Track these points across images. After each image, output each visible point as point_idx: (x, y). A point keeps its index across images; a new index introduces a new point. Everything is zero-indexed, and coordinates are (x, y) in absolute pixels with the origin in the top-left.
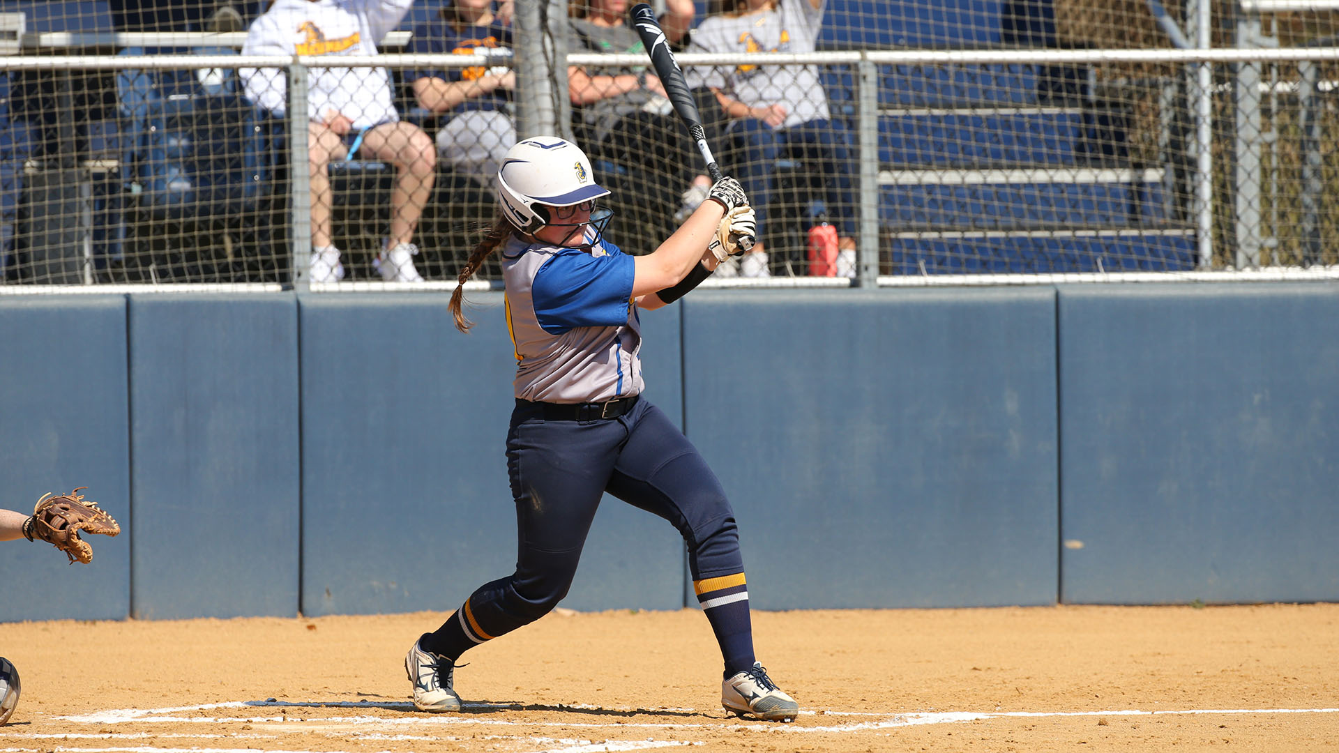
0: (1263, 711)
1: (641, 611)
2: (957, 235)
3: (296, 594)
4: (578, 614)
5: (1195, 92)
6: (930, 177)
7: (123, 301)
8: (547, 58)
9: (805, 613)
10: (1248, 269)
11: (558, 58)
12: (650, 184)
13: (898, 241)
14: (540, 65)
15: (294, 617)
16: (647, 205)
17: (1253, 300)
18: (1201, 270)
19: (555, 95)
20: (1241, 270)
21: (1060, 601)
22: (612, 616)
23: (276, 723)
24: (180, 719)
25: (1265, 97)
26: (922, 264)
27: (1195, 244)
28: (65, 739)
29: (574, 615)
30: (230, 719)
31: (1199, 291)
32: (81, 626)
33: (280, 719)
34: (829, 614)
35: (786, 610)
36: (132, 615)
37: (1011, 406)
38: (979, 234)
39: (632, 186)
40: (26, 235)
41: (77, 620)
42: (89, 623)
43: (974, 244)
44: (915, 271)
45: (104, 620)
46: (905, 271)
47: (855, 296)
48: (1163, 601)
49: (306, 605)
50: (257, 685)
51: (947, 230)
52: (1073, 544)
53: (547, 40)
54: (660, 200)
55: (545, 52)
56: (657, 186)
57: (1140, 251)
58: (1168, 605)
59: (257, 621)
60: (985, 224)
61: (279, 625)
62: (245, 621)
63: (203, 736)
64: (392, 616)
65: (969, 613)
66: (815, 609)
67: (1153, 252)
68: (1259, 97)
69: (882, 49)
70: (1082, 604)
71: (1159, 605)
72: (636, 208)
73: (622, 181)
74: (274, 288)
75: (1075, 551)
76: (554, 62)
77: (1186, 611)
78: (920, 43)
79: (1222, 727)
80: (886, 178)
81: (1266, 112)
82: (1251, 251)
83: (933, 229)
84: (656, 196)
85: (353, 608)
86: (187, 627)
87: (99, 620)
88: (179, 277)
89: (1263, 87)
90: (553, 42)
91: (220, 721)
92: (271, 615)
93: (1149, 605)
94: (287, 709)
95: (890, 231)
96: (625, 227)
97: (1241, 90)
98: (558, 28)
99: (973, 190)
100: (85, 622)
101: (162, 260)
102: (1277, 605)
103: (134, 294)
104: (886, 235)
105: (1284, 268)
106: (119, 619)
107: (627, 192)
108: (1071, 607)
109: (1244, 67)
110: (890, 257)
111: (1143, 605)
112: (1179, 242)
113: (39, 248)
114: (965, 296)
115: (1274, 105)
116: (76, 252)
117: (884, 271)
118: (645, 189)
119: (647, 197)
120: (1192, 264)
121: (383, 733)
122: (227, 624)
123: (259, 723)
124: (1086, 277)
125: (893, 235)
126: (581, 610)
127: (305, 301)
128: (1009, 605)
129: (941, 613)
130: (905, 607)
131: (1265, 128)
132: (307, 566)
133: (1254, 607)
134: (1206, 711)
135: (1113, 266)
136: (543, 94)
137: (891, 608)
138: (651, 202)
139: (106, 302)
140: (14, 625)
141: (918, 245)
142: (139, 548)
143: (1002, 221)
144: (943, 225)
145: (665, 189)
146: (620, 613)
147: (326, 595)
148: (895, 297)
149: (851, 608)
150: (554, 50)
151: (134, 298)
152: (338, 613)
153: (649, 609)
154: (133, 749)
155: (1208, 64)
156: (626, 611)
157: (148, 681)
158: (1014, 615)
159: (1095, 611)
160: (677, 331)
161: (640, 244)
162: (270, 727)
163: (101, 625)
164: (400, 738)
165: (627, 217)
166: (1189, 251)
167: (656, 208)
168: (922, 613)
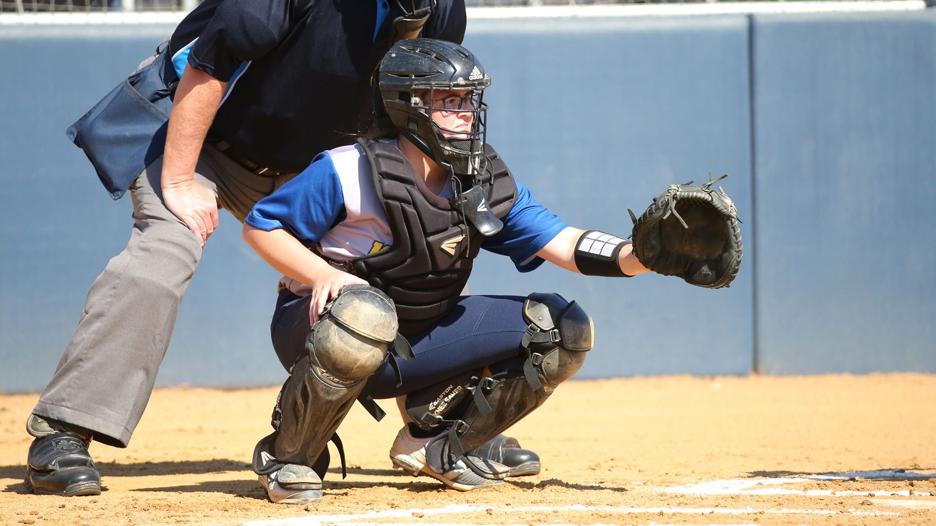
7: (745, 22)
23: (901, 497)
24: (794, 492)
28: (661, 514)
30: (849, 492)
32: (698, 382)
33: (906, 493)
36: (755, 370)
59: (897, 379)
63: (816, 511)
74: (916, 6)
86: (816, 384)
91: (838, 494)
94: (915, 482)
100: (703, 377)
103: (758, 13)
106: (741, 374)
123: (883, 497)
139: (726, 22)
151: (757, 18)
162: (893, 503)
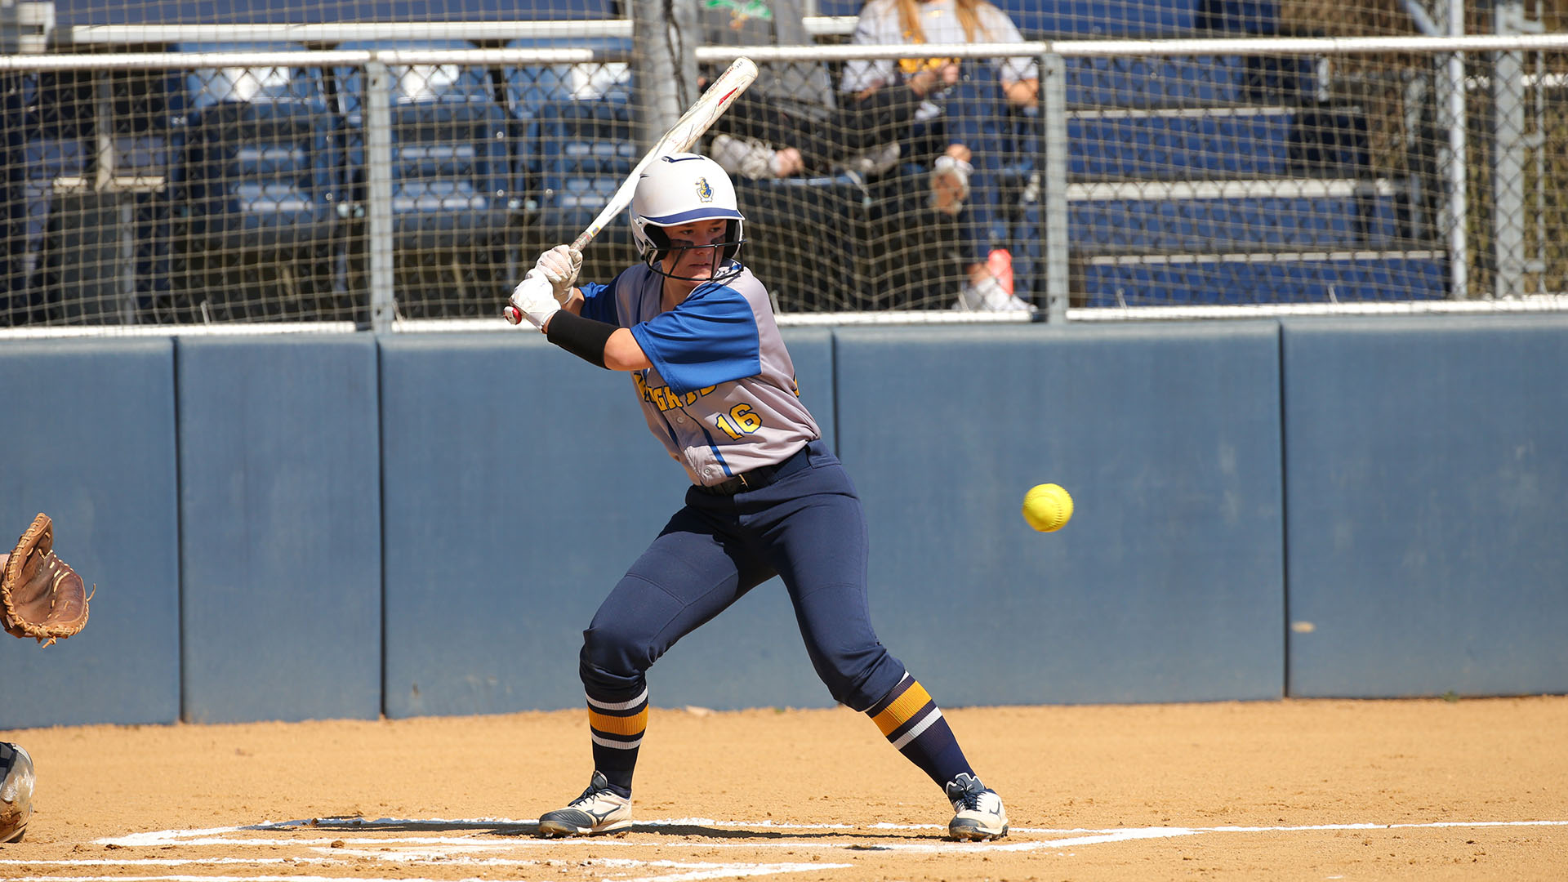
0: (1521, 823)
1: (789, 709)
2: (1161, 259)
3: (377, 692)
4: (713, 714)
5: (1446, 86)
6: (1130, 191)
7: (169, 345)
8: (672, 53)
9: (984, 711)
10: (1510, 298)
11: (686, 53)
12: (796, 202)
13: (1093, 267)
14: (664, 62)
15: (375, 719)
16: (793, 226)
17: (1514, 335)
18: (1453, 299)
19: (681, 97)
20: (1501, 299)
21: (1287, 694)
22: (754, 716)
25: (1530, 92)
26: (1120, 293)
27: (1447, 270)
29: (708, 715)
31: (1449, 325)
32: (122, 731)
34: (1011, 712)
35: (961, 707)
36: (183, 718)
37: (1227, 462)
38: (1188, 259)
39: (774, 204)
40: (56, 269)
41: (117, 724)
42: (131, 728)
43: (1183, 271)
44: (1111, 303)
45: (150, 724)
46: (1100, 303)
47: (1039, 333)
48: (1409, 693)
49: (390, 706)
50: (326, 800)
51: (1151, 254)
52: (1302, 627)
53: (673, 32)
54: (807, 221)
55: (669, 46)
56: (805, 204)
57: (1380, 277)
58: (1416, 698)
59: (332, 724)
60: (1197, 246)
61: (357, 729)
62: (317, 725)
64: (492, 717)
65: (1178, 709)
66: (995, 705)
67: (1397, 280)
68: (1520, 93)
69: (1080, 39)
70: (1313, 698)
71: (1404, 699)
72: (779, 230)
73: (763, 199)
74: (349, 327)
75: (1304, 634)
76: (681, 57)
77: (1437, 706)
78: (1126, 31)
79: (1470, 842)
80: (1078, 192)
81: (1530, 111)
82: (1512, 276)
83: (1135, 253)
84: (803, 216)
85: (445, 709)
86: (248, 732)
87: (143, 724)
88: (239, 316)
89: (1526, 81)
90: (679, 33)
92: (349, 717)
93: (1394, 698)
95: (1083, 256)
96: (766, 253)
97: (1500, 85)
98: (686, 16)
99: (1183, 207)
100: (126, 726)
101: (218, 297)
102: (1545, 697)
103: (183, 337)
104: (1079, 261)
105: (1551, 296)
106: (167, 723)
107: (768, 211)
108: (1300, 703)
109: (1502, 57)
110: (1083, 287)
111: (1386, 698)
112: (1426, 265)
113: (72, 284)
114: (1171, 332)
115: (1540, 103)
116: (116, 289)
117: (1075, 303)
118: (790, 207)
119: (792, 217)
120: (1443, 293)
121: (472, 856)
122: (295, 728)
124: (1319, 308)
125: (1086, 261)
126: (717, 709)
127: (387, 344)
128: (1226, 700)
129: (1145, 709)
130: (1103, 703)
131: (1529, 129)
132: (390, 659)
133: (1518, 700)
134: (1452, 824)
135: (1348, 295)
136: (668, 97)
137: (1086, 703)
138: (798, 223)
139: (149, 345)
140: (42, 730)
141: (1116, 272)
142: (190, 638)
143: (1216, 242)
144: (1146, 249)
145: (814, 208)
146: (763, 713)
147: (412, 694)
148: (1087, 334)
149: (1038, 704)
150: (680, 43)
151: (183, 342)
152: (428, 713)
153: (798, 706)
154: (175, 878)
155: (1460, 55)
156: (770, 710)
157: (198, 796)
158: (1232, 712)
159: (1329, 707)
160: (829, 377)
161: (784, 273)
163: (145, 731)
164: (493, 862)
165: (769, 241)
166: (1439, 278)
167: (803, 230)
168: (1122, 709)
